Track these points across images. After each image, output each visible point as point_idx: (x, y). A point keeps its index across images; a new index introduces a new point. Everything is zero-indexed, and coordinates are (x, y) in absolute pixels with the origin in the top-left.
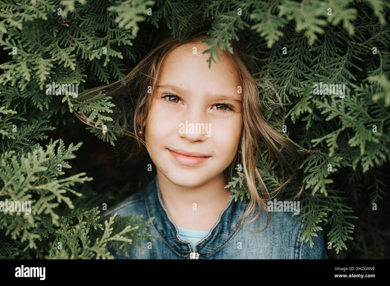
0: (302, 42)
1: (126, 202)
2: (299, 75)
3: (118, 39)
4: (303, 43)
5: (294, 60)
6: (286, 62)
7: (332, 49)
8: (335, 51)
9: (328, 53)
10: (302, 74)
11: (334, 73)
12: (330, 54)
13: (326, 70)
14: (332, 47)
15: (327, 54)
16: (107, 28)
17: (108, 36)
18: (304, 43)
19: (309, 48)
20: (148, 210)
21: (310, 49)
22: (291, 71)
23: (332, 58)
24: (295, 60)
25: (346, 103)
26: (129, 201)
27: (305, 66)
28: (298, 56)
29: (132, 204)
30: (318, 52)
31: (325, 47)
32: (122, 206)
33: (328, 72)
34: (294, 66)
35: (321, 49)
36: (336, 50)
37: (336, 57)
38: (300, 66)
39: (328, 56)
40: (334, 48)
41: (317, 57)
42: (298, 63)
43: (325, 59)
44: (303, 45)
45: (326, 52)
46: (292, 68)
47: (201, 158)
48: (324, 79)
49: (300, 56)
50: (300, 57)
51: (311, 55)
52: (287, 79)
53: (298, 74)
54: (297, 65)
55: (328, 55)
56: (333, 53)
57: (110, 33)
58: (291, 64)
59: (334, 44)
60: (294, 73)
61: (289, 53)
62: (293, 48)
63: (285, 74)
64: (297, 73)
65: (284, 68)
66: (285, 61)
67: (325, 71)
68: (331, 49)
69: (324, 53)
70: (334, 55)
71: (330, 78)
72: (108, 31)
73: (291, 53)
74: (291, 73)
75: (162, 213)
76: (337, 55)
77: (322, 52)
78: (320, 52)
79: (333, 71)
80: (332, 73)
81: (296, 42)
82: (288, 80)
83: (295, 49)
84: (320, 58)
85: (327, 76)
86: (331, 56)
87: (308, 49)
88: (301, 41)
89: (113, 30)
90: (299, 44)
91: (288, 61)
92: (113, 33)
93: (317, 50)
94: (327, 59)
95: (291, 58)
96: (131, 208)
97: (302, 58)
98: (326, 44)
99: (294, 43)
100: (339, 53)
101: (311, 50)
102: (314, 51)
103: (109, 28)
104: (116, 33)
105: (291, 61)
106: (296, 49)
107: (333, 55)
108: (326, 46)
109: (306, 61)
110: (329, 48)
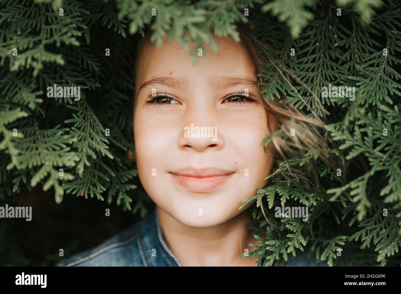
0: (323, 34)
1: (108, 246)
2: (330, 78)
3: (56, 37)
4: (325, 35)
5: (317, 59)
6: (307, 63)
7: (365, 42)
8: (369, 45)
9: (360, 48)
10: (333, 76)
11: (375, 73)
12: (362, 48)
13: (363, 70)
14: (364, 40)
15: (358, 49)
16: (41, 25)
17: (43, 35)
18: (327, 35)
19: (333, 41)
20: (143, 258)
21: (336, 42)
22: (317, 73)
23: (367, 55)
24: (319, 60)
25: (375, 132)
26: (112, 243)
27: (334, 64)
28: (322, 53)
29: (116, 247)
30: (347, 47)
31: (355, 40)
32: (102, 251)
33: (367, 73)
34: (319, 66)
35: (350, 43)
36: (370, 43)
37: (371, 53)
38: (327, 66)
39: (360, 52)
40: (367, 41)
41: (347, 54)
42: (323, 62)
43: (357, 56)
44: (325, 38)
45: (357, 47)
46: (318, 69)
47: (223, 176)
48: (363, 82)
49: (324, 52)
50: (325, 54)
51: (338, 51)
52: (315, 84)
53: (328, 76)
54: (323, 65)
55: (361, 50)
56: (367, 48)
57: (45, 31)
58: (315, 64)
59: (367, 35)
60: (322, 75)
61: (309, 51)
62: (312, 43)
63: (310, 78)
64: (325, 75)
65: (307, 71)
66: (305, 61)
67: (363, 72)
68: (363, 42)
69: (354, 48)
70: (369, 51)
71: (371, 80)
72: (43, 29)
73: (312, 50)
74: (318, 76)
75: (167, 260)
76: (373, 50)
77: (352, 47)
78: (349, 47)
79: (373, 71)
80: (372, 74)
81: (315, 35)
82: (316, 86)
83: (315, 44)
84: (351, 56)
85: (366, 78)
86: (364, 51)
87: (333, 44)
88: (321, 33)
89: (49, 27)
90: (319, 37)
91: (310, 61)
92: (49, 31)
93: (346, 44)
94: (359, 57)
95: (312, 56)
96: (116, 254)
97: (327, 56)
98: (356, 36)
99: (312, 37)
100: (374, 47)
101: (337, 44)
102: (341, 45)
103: (43, 26)
104: (54, 30)
105: (314, 61)
106: (317, 44)
107: (367, 51)
108: (357, 39)
109: (335, 58)
110: (360, 41)
